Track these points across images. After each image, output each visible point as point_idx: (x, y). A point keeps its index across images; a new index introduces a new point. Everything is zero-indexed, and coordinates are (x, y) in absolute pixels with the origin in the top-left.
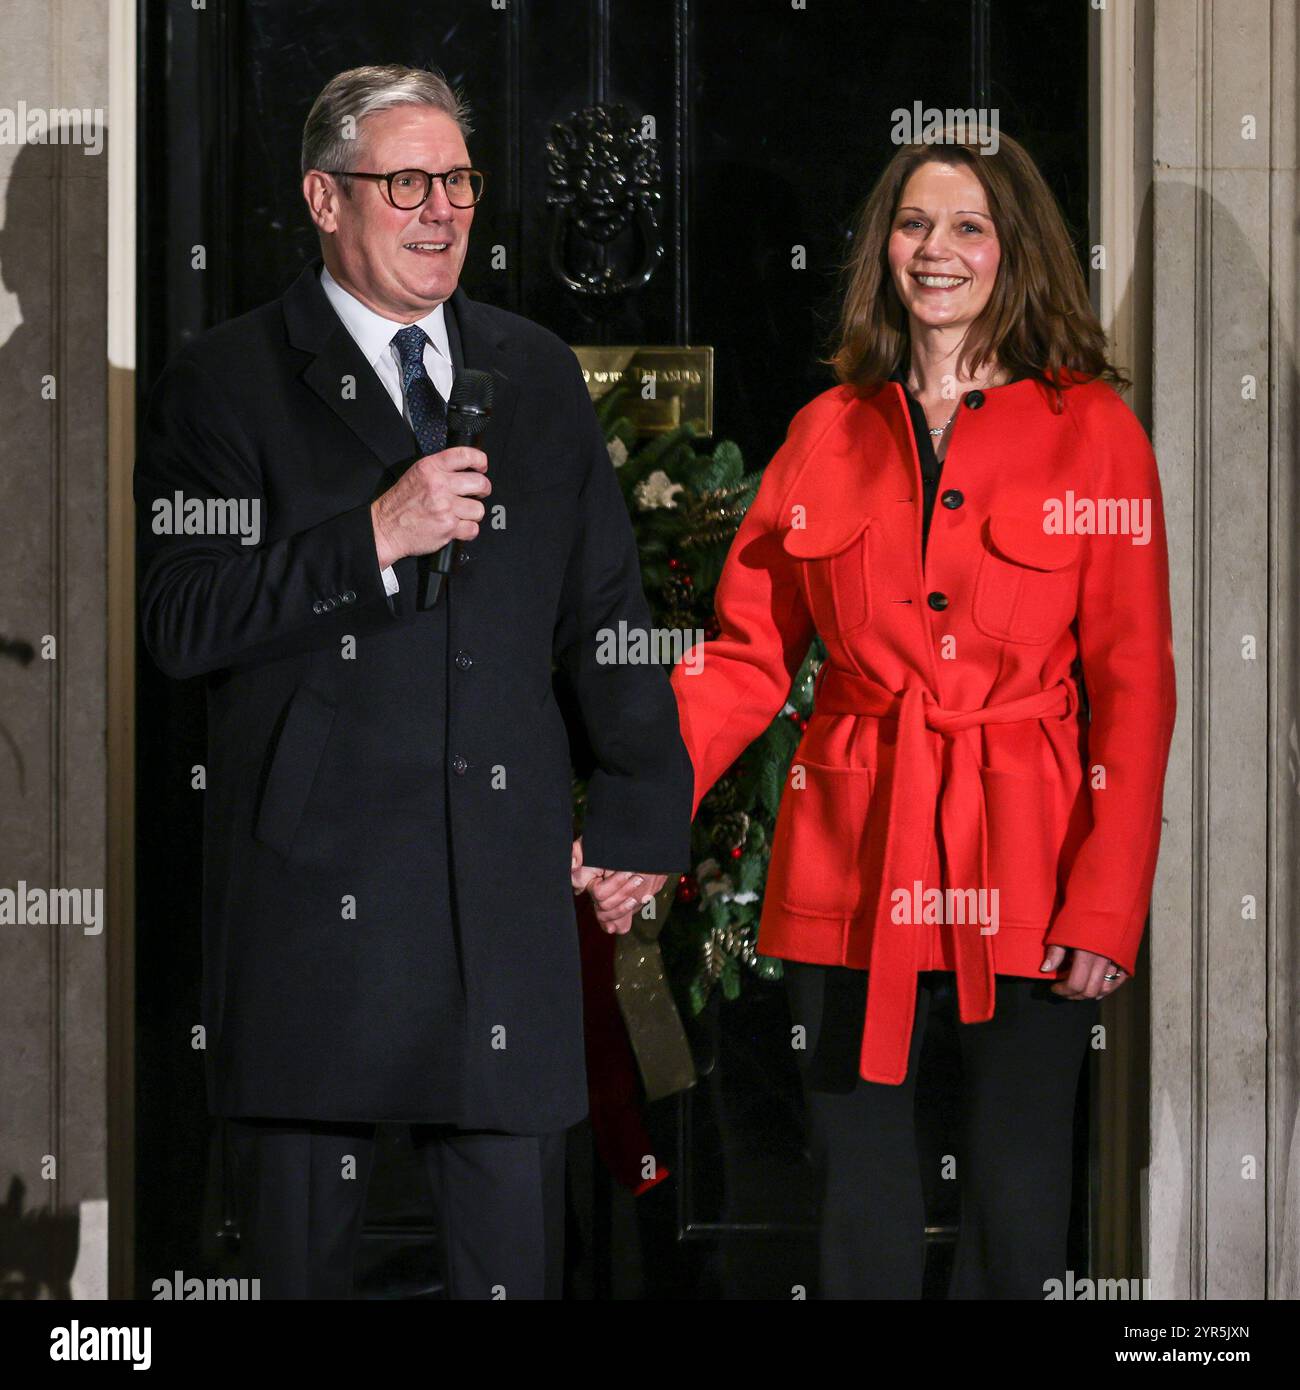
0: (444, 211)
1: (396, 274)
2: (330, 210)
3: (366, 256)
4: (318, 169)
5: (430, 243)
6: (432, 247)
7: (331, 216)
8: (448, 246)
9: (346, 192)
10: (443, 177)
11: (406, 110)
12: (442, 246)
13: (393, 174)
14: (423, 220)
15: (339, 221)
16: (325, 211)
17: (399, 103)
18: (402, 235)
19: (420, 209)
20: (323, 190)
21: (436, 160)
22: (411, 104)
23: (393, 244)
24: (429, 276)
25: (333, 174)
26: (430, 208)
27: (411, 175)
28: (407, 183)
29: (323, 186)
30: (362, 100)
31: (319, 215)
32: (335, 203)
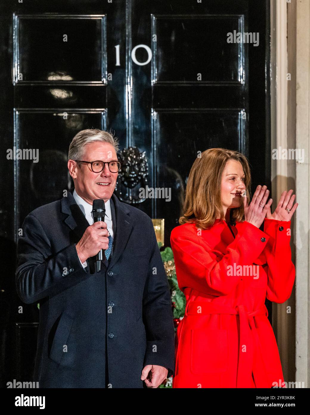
0: (108, 174)
1: (93, 192)
2: (75, 172)
3: (84, 185)
4: (72, 159)
5: (104, 183)
6: (104, 184)
7: (75, 174)
8: (110, 184)
9: (79, 167)
10: (108, 163)
11: (98, 143)
12: (107, 184)
13: (93, 162)
14: (101, 176)
15: (78, 175)
16: (73, 172)
17: (97, 141)
18: (95, 180)
19: (101, 173)
20: (73, 166)
21: (107, 158)
22: (100, 141)
23: (93, 183)
24: (104, 192)
25: (76, 161)
26: (104, 172)
27: (99, 162)
28: (98, 165)
29: (73, 165)
30: (85, 139)
31: (72, 173)
32: (76, 170)
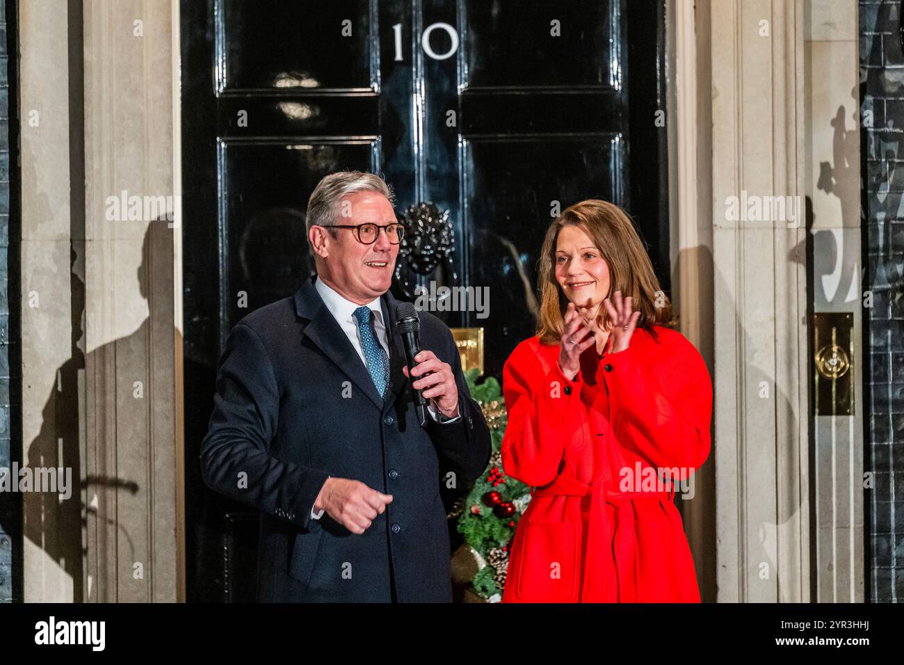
0: (386, 245)
1: (361, 278)
2: (324, 246)
3: (344, 268)
4: (318, 225)
5: (378, 262)
6: (379, 264)
7: (325, 249)
8: (387, 263)
9: (334, 236)
10: (385, 227)
11: (365, 192)
12: (384, 264)
13: (361, 225)
14: (375, 250)
15: (330, 251)
16: (321, 247)
17: (361, 189)
18: (364, 258)
19: (374, 244)
20: (321, 236)
21: (381, 218)
22: (368, 190)
23: (360, 262)
24: (378, 279)
25: (326, 227)
26: (379, 243)
27: (369, 226)
28: (367, 230)
29: (320, 233)
30: (343, 188)
31: (318, 249)
32: (327, 242)
